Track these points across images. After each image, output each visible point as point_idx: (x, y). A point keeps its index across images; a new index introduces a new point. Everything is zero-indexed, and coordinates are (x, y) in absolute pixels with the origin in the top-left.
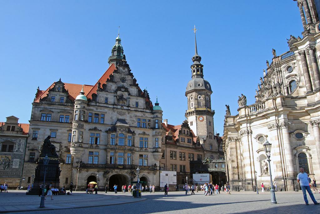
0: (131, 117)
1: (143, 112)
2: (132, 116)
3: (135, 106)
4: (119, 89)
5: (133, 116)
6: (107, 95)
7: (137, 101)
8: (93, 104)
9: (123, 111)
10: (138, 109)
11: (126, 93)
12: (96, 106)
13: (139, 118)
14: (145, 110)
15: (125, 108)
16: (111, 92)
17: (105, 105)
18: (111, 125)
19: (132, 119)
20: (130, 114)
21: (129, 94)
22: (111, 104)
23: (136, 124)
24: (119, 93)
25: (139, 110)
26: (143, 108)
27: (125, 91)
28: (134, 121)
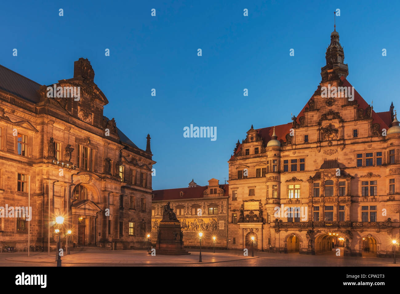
0: (346, 154)
1: (368, 142)
2: (348, 152)
3: (352, 137)
4: (324, 117)
5: (350, 152)
6: (306, 131)
7: (356, 127)
8: (288, 148)
9: (332, 148)
10: (357, 140)
11: (337, 121)
12: (292, 149)
13: (360, 152)
14: (369, 139)
15: (334, 143)
16: (312, 126)
17: (305, 146)
18: (315, 170)
19: (347, 157)
20: (344, 150)
21: (342, 121)
22: (314, 143)
23: (354, 163)
24: (325, 124)
25: (360, 140)
26: (366, 136)
27: (334, 118)
28: (351, 159)
